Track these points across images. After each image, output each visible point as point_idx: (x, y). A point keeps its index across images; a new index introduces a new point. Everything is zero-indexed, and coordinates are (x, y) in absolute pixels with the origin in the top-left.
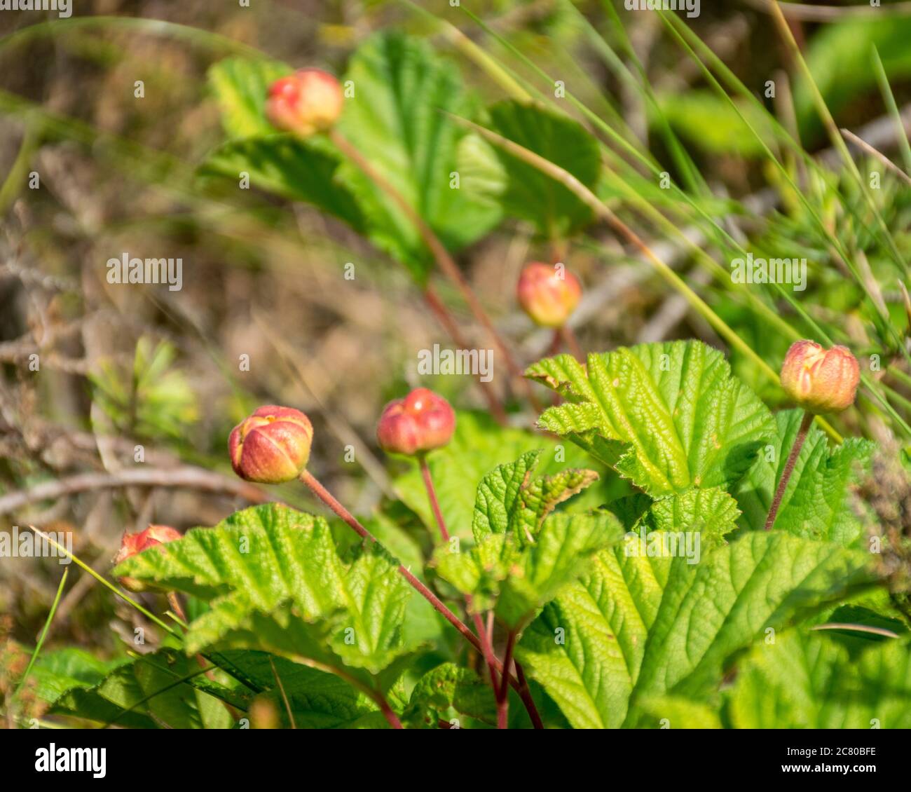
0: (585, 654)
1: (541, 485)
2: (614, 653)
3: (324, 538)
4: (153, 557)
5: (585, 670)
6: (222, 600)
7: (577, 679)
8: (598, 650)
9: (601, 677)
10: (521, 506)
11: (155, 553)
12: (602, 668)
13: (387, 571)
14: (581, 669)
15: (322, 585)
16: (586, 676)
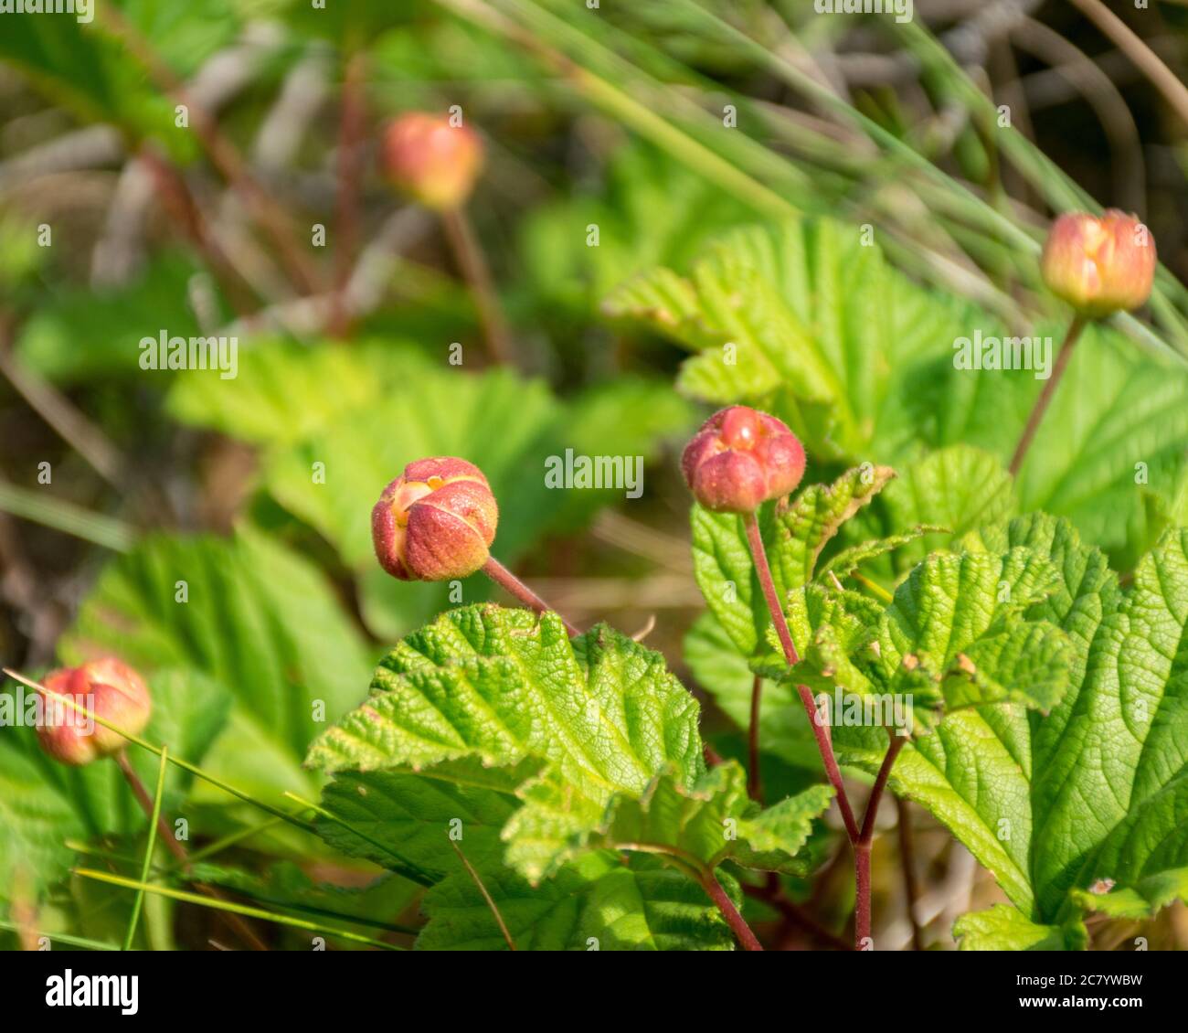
0: (945, 743)
1: (814, 501)
2: (985, 733)
4: (360, 726)
5: (948, 766)
6: (531, 783)
7: (941, 782)
8: (965, 732)
9: (978, 771)
10: (783, 536)
11: (362, 720)
12: (977, 758)
14: (943, 764)
15: (571, 713)
16: (949, 773)
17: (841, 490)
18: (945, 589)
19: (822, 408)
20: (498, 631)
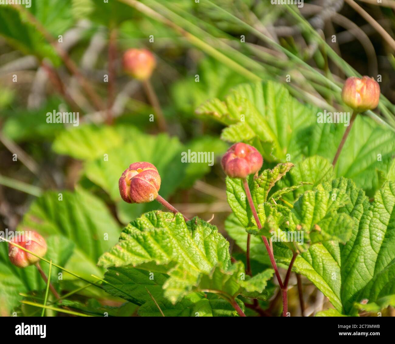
0: (312, 255)
1: (267, 175)
2: (325, 252)
3: (183, 223)
4: (115, 252)
5: (313, 262)
6: (172, 270)
7: (311, 268)
8: (318, 251)
9: (323, 264)
10: (256, 187)
11: (116, 250)
12: (323, 260)
13: (212, 233)
14: (311, 262)
15: (186, 247)
16: (313, 265)
17: (276, 171)
18: (311, 203)
19: (269, 144)
20: (161, 219)
